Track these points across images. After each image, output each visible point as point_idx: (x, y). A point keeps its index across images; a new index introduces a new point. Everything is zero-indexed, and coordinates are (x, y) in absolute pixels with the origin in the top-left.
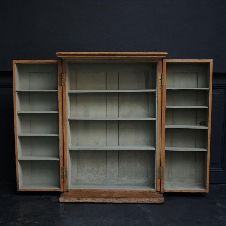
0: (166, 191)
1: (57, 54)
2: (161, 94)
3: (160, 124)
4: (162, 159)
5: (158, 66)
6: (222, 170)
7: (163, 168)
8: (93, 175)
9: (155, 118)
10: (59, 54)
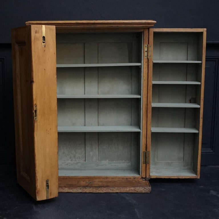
0: (152, 177)
1: (27, 24)
2: (147, 68)
3: (146, 103)
4: (147, 142)
5: (144, 36)
6: (211, 151)
7: (149, 152)
8: (70, 158)
9: (140, 95)
10: (29, 24)
